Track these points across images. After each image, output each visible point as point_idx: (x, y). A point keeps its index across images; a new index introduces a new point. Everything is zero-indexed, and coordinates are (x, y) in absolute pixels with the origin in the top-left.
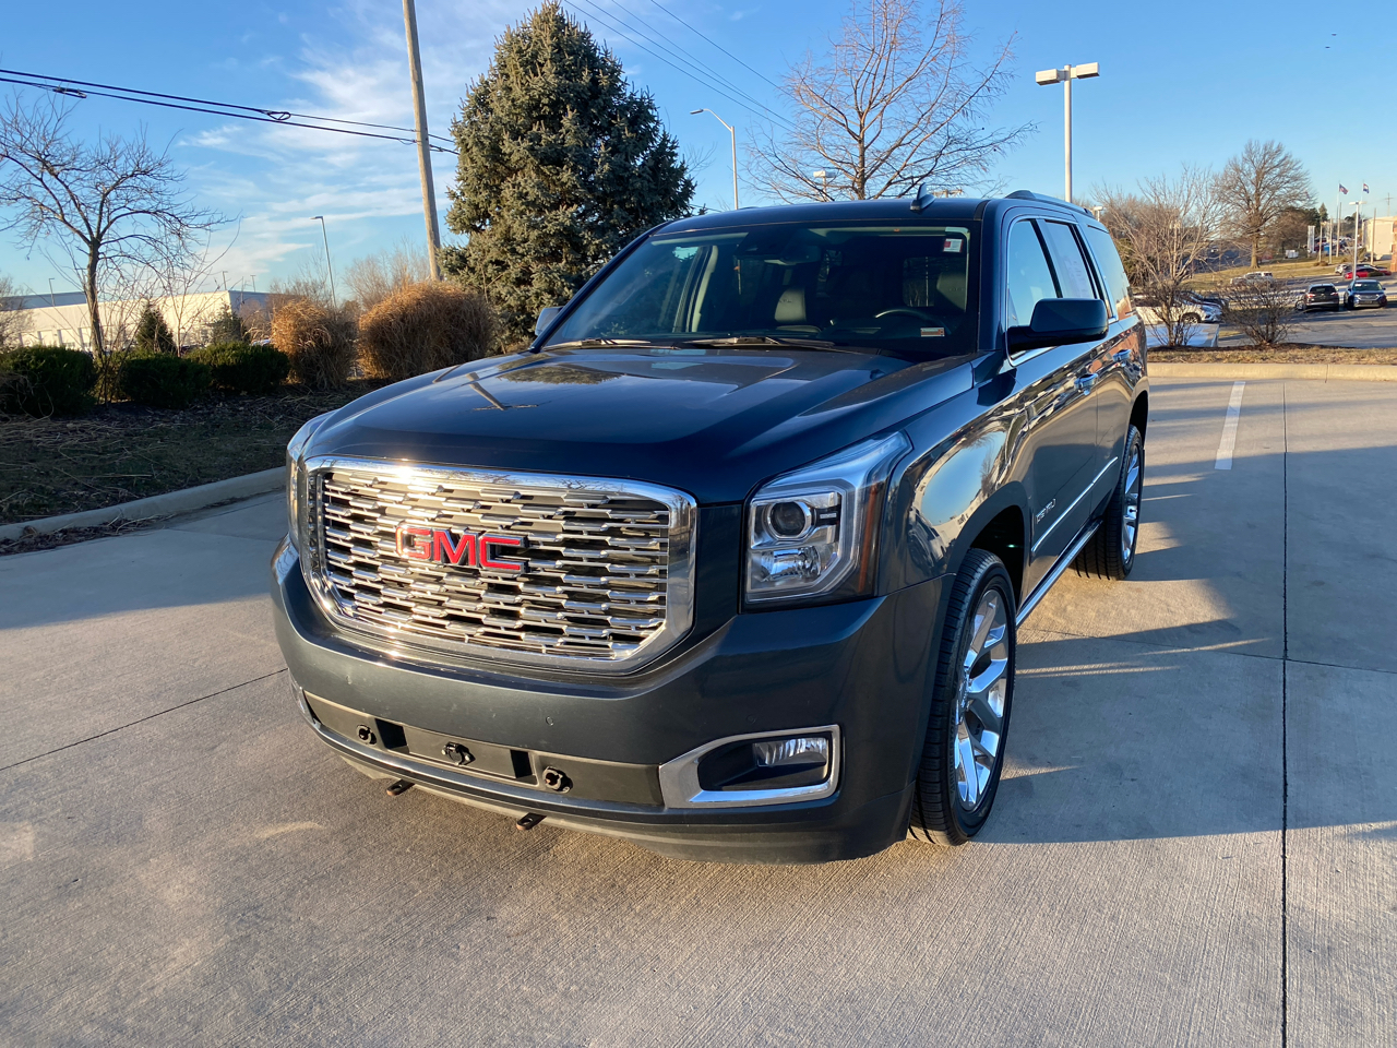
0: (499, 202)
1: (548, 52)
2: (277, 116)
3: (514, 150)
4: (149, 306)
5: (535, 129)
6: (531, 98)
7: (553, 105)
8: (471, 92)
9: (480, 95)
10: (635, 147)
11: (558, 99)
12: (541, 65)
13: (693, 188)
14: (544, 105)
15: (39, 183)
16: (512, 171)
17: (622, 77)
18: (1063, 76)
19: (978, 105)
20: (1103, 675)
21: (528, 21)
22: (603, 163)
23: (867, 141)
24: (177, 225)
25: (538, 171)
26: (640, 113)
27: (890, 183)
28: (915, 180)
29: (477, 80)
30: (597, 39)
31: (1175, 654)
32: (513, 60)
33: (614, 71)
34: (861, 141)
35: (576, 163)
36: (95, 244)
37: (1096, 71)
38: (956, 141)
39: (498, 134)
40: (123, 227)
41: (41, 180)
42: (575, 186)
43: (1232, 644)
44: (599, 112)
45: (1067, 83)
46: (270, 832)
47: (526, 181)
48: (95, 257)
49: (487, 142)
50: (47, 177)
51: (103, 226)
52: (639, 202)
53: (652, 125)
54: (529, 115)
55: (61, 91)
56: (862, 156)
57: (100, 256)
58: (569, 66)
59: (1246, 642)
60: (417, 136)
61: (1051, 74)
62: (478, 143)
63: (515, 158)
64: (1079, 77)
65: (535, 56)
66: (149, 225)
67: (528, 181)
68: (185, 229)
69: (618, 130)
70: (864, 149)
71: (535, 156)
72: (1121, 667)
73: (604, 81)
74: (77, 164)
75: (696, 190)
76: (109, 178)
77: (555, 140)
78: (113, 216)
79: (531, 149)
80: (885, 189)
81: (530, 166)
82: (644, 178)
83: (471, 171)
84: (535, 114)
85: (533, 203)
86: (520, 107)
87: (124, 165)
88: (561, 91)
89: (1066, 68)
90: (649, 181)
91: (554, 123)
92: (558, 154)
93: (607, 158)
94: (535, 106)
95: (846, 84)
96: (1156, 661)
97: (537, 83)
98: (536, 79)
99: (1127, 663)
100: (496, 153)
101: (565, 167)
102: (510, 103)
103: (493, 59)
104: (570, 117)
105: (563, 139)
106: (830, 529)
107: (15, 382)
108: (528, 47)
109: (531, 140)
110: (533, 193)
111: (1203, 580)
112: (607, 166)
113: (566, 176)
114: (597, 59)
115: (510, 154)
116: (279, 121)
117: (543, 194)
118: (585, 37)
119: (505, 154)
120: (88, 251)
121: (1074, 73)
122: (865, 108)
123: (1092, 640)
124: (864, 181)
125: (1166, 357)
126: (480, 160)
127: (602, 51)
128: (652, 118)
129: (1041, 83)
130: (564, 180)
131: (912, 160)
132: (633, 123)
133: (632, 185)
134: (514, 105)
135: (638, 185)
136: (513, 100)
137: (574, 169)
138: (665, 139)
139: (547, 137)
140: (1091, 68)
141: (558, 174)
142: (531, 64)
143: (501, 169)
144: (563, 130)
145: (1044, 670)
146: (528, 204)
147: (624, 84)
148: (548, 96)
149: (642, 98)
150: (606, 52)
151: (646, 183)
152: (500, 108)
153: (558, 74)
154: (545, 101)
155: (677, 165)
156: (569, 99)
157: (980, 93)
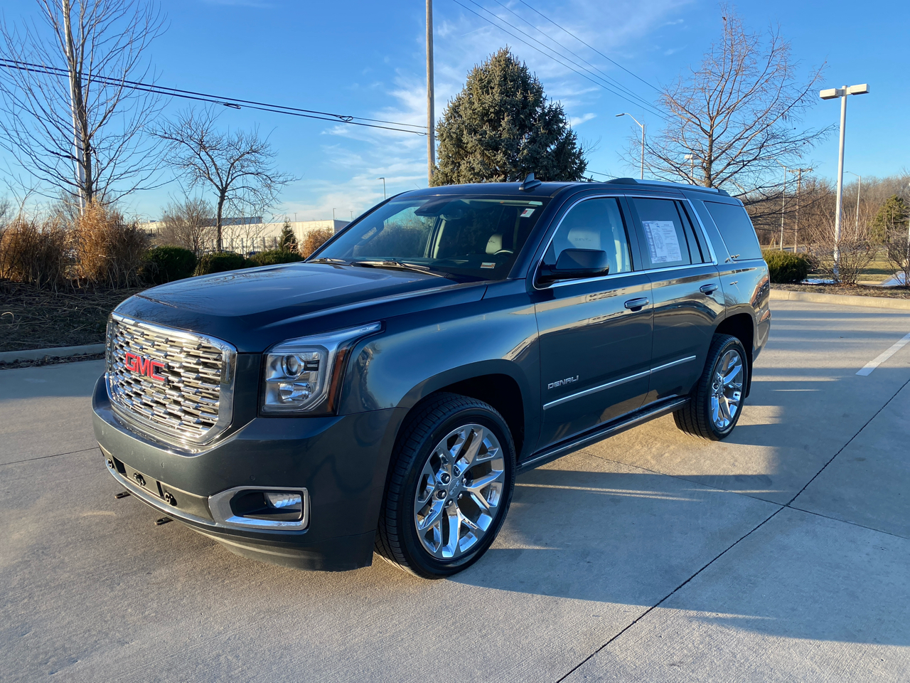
0: (459, 172)
1: (497, 80)
2: (345, 119)
3: (470, 140)
4: (287, 227)
5: (484, 128)
6: (484, 109)
7: (497, 113)
8: (450, 104)
9: (456, 106)
10: (547, 139)
11: (500, 109)
12: (492, 88)
13: (585, 165)
14: (491, 113)
15: (198, 156)
16: (467, 153)
17: (544, 95)
18: (840, 94)
19: (795, 112)
20: (645, 498)
21: (489, 61)
22: (524, 149)
23: (715, 136)
24: (269, 182)
25: (483, 154)
26: (554, 117)
27: (729, 164)
28: (745, 163)
29: (455, 98)
30: (530, 71)
31: (710, 493)
32: (477, 85)
33: (539, 92)
34: (711, 136)
35: (507, 149)
36: (223, 191)
37: (865, 90)
38: (774, 137)
39: (462, 131)
40: (238, 182)
41: (199, 155)
42: (505, 163)
43: (758, 491)
44: (526, 117)
45: (843, 98)
46: (90, 513)
47: (474, 160)
48: (222, 198)
49: (454, 136)
50: (203, 154)
51: (230, 180)
52: (545, 174)
53: (561, 125)
54: (483, 119)
55: (228, 105)
56: (711, 146)
57: (226, 198)
58: (510, 88)
59: (767, 491)
60: (427, 131)
61: (832, 92)
62: (450, 137)
63: (469, 146)
64: (854, 94)
65: (489, 82)
66: (252, 181)
67: (476, 160)
68: (272, 184)
69: (537, 128)
70: (712, 142)
71: (482, 145)
72: (663, 495)
73: (531, 98)
74: (218, 146)
75: (587, 167)
76: (236, 154)
77: (495, 135)
78: (235, 175)
79: (480, 140)
80: (725, 168)
81: (478, 151)
82: (550, 159)
83: (443, 153)
84: (485, 119)
85: (478, 174)
86: (477, 114)
87: (244, 148)
88: (503, 103)
89: (843, 88)
90: (553, 161)
91: (495, 124)
92: (496, 143)
93: (527, 146)
94: (485, 113)
95: (702, 98)
96: (691, 495)
97: (488, 99)
98: (488, 97)
99: (668, 493)
100: (459, 143)
101: (500, 151)
102: (471, 112)
103: (465, 85)
104: (506, 120)
105: (501, 134)
106: (313, 374)
107: (151, 266)
108: (486, 77)
109: (481, 135)
110: (478, 167)
111: (776, 448)
112: (525, 151)
113: (500, 156)
114: (528, 84)
115: (467, 143)
116: (346, 121)
117: (485, 169)
118: (524, 69)
119: (464, 143)
120: (219, 195)
121: (849, 91)
122: (715, 114)
123: (665, 477)
124: (711, 162)
125: (890, 294)
126: (450, 146)
127: (532, 79)
128: (561, 121)
129: (825, 98)
130: (499, 159)
131: (745, 149)
132: (548, 125)
133: (541, 163)
134: (474, 113)
135: (545, 163)
136: (474, 110)
137: (505, 153)
138: (570, 133)
139: (490, 133)
140: (862, 88)
141: (495, 156)
142: (486, 88)
143: (462, 152)
144: (501, 128)
145: (607, 490)
146: (475, 174)
147: (545, 99)
148: (494, 107)
149: (557, 109)
150: (535, 80)
151: (551, 162)
152: (466, 114)
153: (501, 93)
154: (492, 110)
155: (576, 150)
156: (507, 109)
157: (796, 104)
